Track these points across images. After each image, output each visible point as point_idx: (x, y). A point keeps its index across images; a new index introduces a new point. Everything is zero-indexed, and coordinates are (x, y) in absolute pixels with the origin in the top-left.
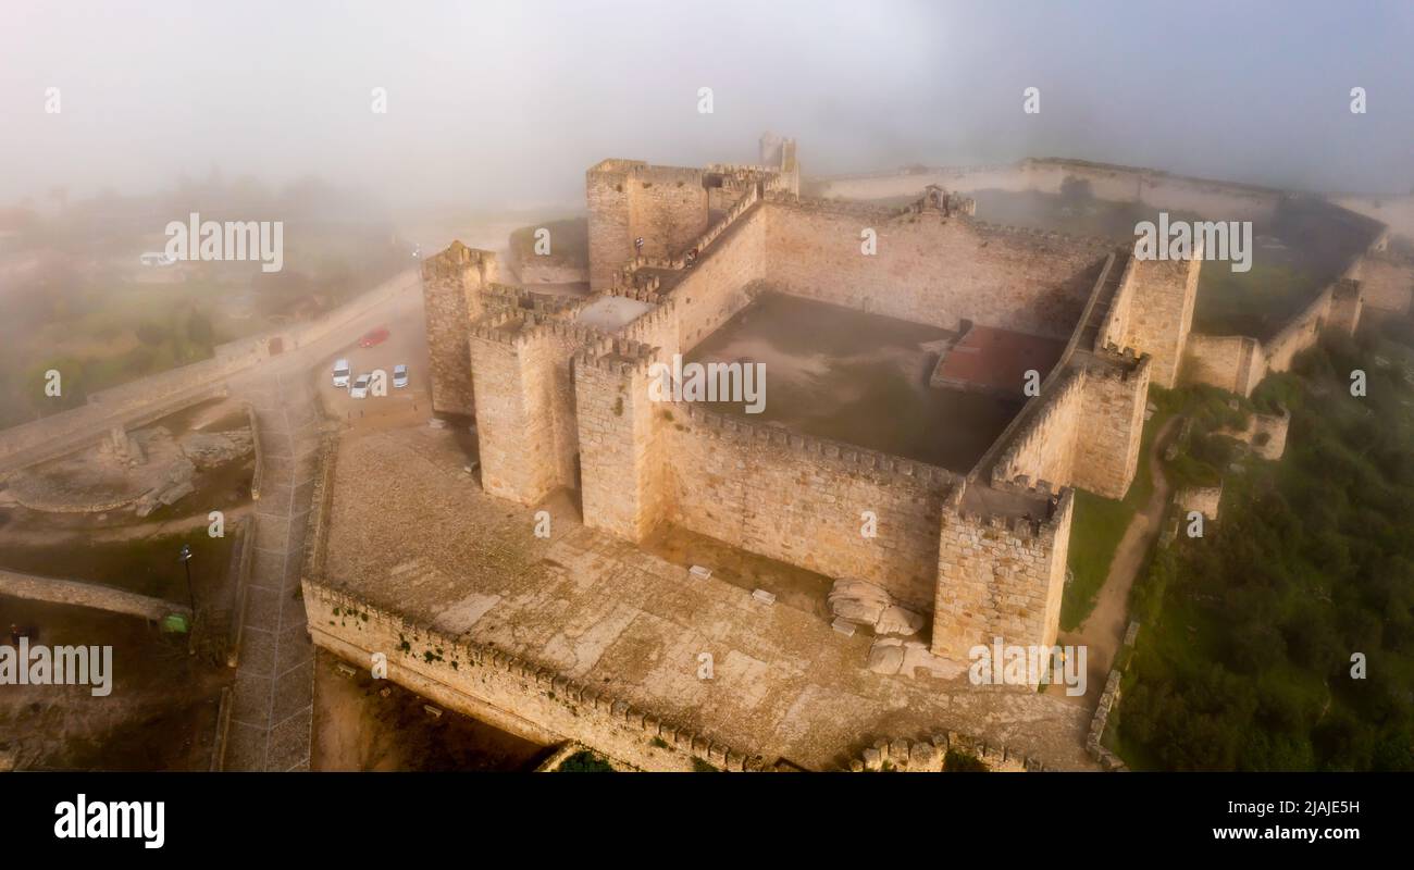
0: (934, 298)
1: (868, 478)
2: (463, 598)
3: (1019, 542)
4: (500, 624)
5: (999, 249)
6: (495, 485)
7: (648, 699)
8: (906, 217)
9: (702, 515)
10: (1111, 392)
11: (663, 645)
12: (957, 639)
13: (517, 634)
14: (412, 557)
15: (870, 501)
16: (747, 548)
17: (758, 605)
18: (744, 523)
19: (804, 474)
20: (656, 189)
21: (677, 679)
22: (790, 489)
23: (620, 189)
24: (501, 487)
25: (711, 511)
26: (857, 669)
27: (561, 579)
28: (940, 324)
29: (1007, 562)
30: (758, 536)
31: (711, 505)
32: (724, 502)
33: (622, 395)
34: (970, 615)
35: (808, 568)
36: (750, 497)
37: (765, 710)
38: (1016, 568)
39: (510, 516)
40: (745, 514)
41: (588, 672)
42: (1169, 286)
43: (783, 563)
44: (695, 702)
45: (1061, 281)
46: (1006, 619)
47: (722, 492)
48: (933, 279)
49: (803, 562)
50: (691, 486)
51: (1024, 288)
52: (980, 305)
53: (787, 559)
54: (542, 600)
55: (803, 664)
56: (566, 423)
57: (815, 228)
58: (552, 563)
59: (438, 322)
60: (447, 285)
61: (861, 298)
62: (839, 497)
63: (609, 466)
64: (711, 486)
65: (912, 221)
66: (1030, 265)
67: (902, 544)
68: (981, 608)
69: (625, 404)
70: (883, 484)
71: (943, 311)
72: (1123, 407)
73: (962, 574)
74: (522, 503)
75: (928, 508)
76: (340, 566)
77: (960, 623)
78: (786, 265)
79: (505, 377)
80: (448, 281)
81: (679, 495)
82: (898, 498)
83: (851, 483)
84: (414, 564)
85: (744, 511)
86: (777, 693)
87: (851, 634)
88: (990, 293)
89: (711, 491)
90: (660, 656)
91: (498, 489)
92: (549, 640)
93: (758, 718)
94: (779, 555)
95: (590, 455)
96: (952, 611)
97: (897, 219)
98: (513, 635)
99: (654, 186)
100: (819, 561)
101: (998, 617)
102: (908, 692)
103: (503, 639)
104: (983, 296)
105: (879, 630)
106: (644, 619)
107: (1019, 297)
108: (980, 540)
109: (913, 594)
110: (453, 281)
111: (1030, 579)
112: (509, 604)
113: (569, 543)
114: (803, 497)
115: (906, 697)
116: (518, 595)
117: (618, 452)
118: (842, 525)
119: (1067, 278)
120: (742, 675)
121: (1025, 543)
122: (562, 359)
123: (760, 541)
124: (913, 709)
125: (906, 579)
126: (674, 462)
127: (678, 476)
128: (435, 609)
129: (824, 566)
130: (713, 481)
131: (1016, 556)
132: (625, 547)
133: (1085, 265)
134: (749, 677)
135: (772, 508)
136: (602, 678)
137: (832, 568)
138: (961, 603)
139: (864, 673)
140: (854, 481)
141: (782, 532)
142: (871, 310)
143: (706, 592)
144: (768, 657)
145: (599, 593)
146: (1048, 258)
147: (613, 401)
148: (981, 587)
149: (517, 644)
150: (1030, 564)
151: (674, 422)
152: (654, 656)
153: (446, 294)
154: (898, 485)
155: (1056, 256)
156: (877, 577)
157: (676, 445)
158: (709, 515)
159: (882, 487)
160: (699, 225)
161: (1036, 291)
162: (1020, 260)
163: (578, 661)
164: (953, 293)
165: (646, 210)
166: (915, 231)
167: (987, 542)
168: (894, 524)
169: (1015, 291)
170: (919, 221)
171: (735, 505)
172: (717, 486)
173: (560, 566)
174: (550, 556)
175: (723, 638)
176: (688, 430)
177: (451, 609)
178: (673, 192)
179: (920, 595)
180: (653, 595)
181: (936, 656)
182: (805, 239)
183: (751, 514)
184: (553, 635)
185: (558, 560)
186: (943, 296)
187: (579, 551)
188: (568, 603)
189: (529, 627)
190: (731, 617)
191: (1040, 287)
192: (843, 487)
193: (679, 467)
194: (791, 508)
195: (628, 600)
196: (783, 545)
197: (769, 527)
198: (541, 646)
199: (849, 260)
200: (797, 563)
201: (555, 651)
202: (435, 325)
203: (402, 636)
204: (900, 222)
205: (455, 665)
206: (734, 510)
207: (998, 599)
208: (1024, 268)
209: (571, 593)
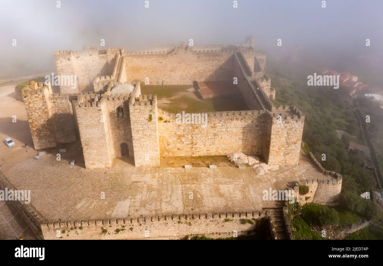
0: (185, 76)
1: (237, 119)
2: (116, 205)
3: (295, 122)
4: (138, 208)
5: (203, 58)
6: (92, 164)
7: (210, 209)
8: (173, 53)
9: (175, 150)
10: (263, 85)
11: (198, 192)
12: (276, 158)
13: (148, 208)
14: (80, 199)
15: (238, 126)
16: (194, 155)
17: (213, 170)
18: (192, 147)
19: (214, 124)
20: (81, 58)
21: (213, 200)
22: (209, 131)
23: (69, 59)
24: (95, 164)
25: (179, 147)
26: (255, 176)
27: (145, 186)
28: (187, 84)
29: (291, 129)
30: (197, 150)
31: (179, 145)
32: (184, 143)
33: (151, 113)
34: (280, 149)
35: (216, 155)
36: (194, 138)
37: (245, 197)
38: (293, 130)
39: (105, 173)
40: (193, 144)
41: (184, 210)
42: (250, 60)
43: (207, 156)
44: (225, 204)
45: (221, 64)
46: (291, 146)
47: (183, 139)
48: (184, 71)
49: (214, 153)
50: (171, 141)
51: (211, 68)
52: (199, 76)
53: (209, 154)
54: (146, 194)
55: (241, 180)
56: (116, 133)
57: (144, 62)
58: (137, 182)
59: (33, 113)
60: (36, 97)
61: (161, 81)
62: (227, 128)
63: (146, 141)
64: (179, 139)
65: (176, 54)
66: (212, 61)
67: (249, 136)
68: (283, 145)
69: (153, 116)
70: (242, 120)
71: (188, 80)
72: (267, 88)
73: (278, 137)
74: (106, 168)
75: (257, 123)
76: (51, 215)
77: (277, 152)
78: (134, 76)
79: (95, 120)
80: (37, 95)
81: (166, 145)
82: (247, 122)
83: (231, 122)
84: (83, 202)
85: (192, 143)
86: (243, 191)
87: (245, 168)
88: (201, 71)
89: (179, 140)
90: (200, 195)
91: (94, 166)
92: (161, 205)
93: (246, 200)
94: (206, 154)
95: (137, 140)
96: (275, 150)
97: (171, 54)
98: (147, 209)
99: (81, 57)
100: (220, 151)
101: (288, 147)
102: (273, 177)
103: (144, 212)
104: (199, 73)
105: (250, 164)
106: (185, 187)
107: (210, 71)
108: (284, 125)
109: (252, 151)
110: (39, 95)
111: (297, 132)
112: (135, 200)
113: (136, 174)
114: (214, 132)
115: (274, 178)
116: (135, 196)
117: (150, 135)
118: (228, 137)
119: (223, 62)
120: (229, 190)
121: (297, 121)
122: (113, 109)
123: (199, 152)
124: (279, 180)
125: (249, 147)
126: (163, 135)
127: (166, 139)
128: (108, 213)
129: (222, 153)
130: (179, 137)
131: (294, 126)
132: (156, 169)
133: (228, 58)
134: (232, 191)
135: (203, 139)
136: (190, 209)
137: (225, 152)
138: (277, 146)
139: (258, 176)
140: (232, 121)
141: (207, 146)
142: (165, 84)
143: (195, 172)
144: (230, 183)
145: (163, 185)
146: (217, 58)
147: (147, 117)
148: (283, 139)
149: (151, 212)
150: (298, 127)
151: (163, 121)
152: (199, 196)
153: (36, 101)
154: (247, 118)
155: (219, 57)
156: (241, 150)
157: (164, 128)
158: (179, 149)
159: (242, 121)
160: (99, 68)
161: (215, 68)
162: (209, 60)
163: (177, 208)
164: (190, 74)
165: (78, 66)
166: (177, 57)
167: (285, 125)
168: (246, 131)
169: (209, 69)
170: (178, 53)
171: (188, 143)
172: (181, 138)
173: (140, 182)
174: (134, 180)
175: (213, 183)
176: (169, 122)
177: (114, 210)
178: (88, 58)
179: (254, 151)
180: (180, 179)
181: (270, 165)
182: (140, 66)
183: (195, 144)
184: (161, 204)
185: (138, 180)
186: (187, 75)
187: (143, 175)
188: (155, 192)
189: (150, 205)
190: (209, 176)
191: (216, 67)
192: (228, 124)
193: (166, 136)
194: (210, 137)
195: (174, 183)
196: (207, 151)
197: (201, 146)
198: (160, 209)
199: (156, 70)
200: (212, 155)
201: (166, 208)
202: (32, 115)
203: (102, 228)
204: (172, 55)
205: (131, 229)
206: (188, 144)
207: (288, 141)
208: (211, 62)
209: (153, 189)
